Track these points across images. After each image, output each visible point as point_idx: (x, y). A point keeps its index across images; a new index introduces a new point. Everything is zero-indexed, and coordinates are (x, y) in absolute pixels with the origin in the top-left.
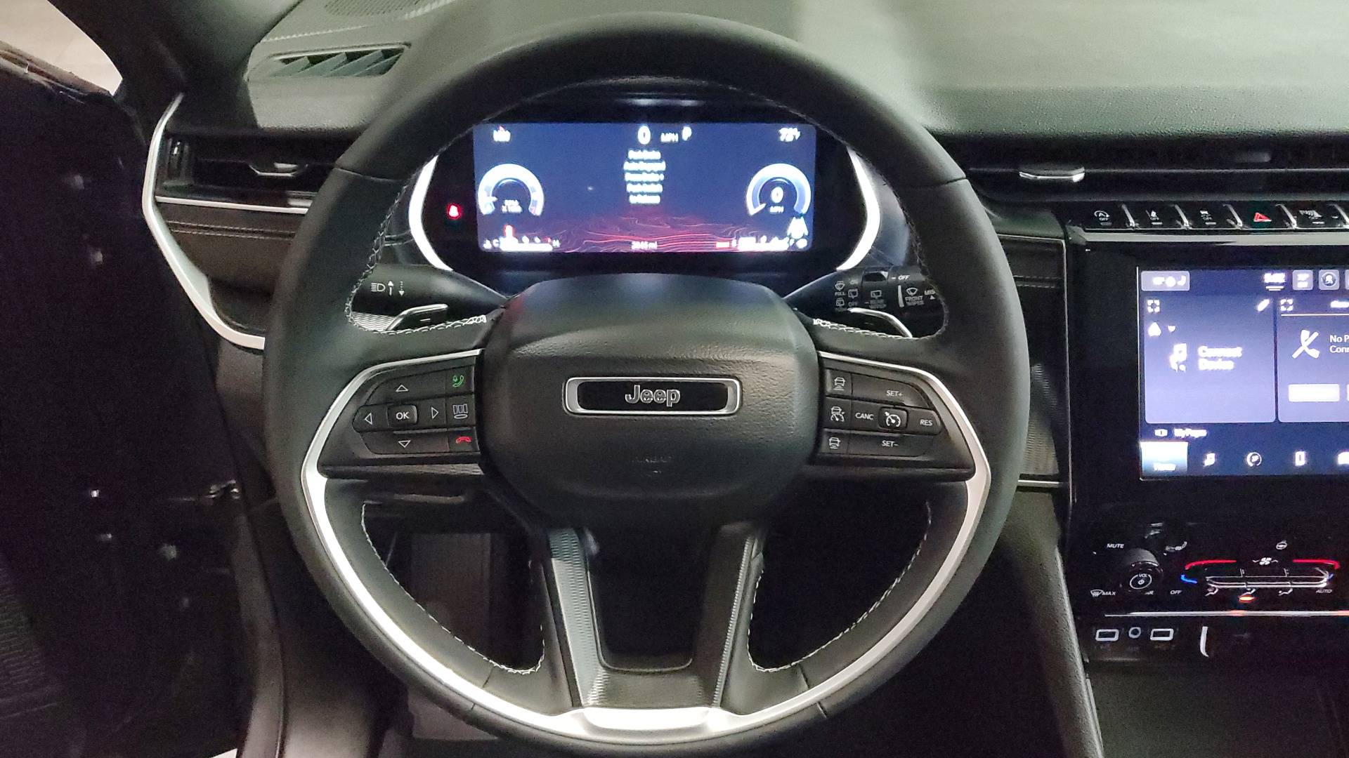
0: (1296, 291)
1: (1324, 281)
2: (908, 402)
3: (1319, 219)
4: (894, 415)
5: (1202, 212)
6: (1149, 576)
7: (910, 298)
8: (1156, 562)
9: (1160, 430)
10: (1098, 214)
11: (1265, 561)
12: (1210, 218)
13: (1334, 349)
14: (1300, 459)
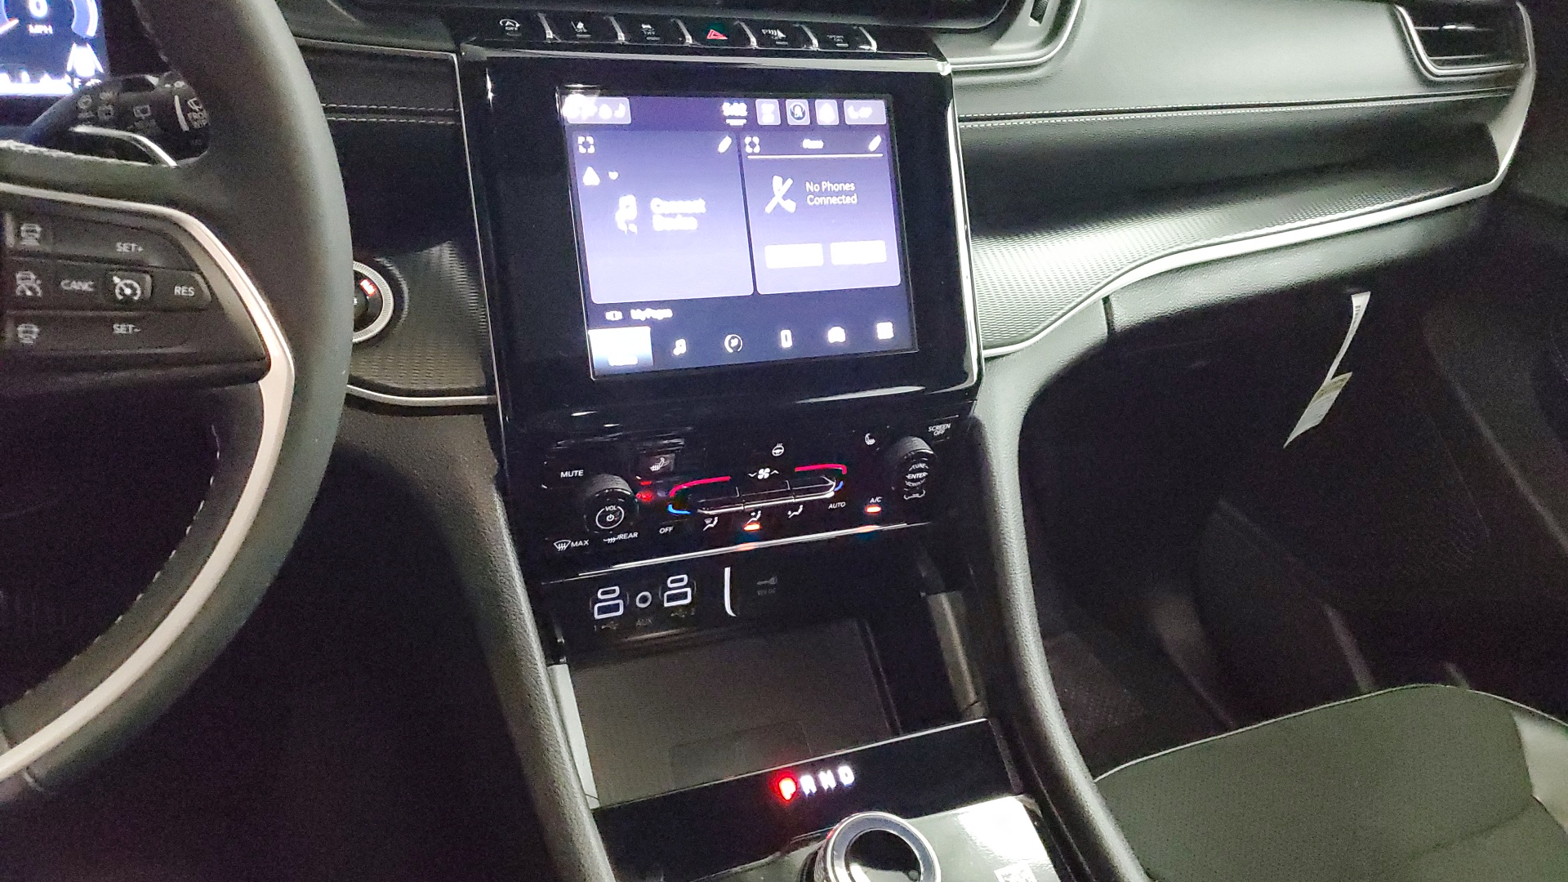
0: (762, 126)
1: (793, 114)
2: (154, 261)
3: (782, 40)
4: (129, 282)
5: (644, 26)
6: (619, 507)
7: (196, 116)
8: (630, 490)
9: (612, 313)
10: (504, 23)
11: (764, 473)
12: (654, 33)
13: (812, 200)
14: (786, 339)
